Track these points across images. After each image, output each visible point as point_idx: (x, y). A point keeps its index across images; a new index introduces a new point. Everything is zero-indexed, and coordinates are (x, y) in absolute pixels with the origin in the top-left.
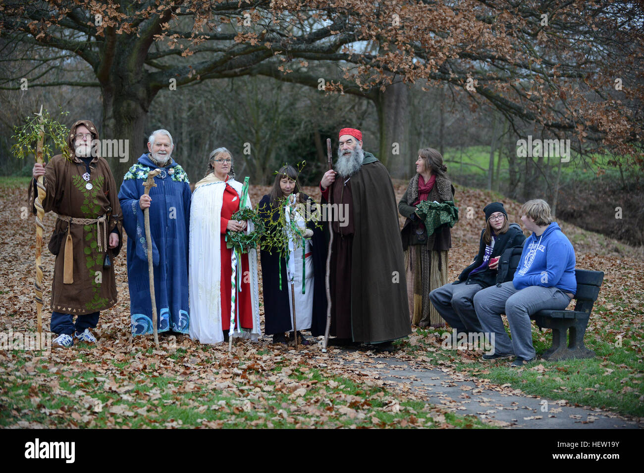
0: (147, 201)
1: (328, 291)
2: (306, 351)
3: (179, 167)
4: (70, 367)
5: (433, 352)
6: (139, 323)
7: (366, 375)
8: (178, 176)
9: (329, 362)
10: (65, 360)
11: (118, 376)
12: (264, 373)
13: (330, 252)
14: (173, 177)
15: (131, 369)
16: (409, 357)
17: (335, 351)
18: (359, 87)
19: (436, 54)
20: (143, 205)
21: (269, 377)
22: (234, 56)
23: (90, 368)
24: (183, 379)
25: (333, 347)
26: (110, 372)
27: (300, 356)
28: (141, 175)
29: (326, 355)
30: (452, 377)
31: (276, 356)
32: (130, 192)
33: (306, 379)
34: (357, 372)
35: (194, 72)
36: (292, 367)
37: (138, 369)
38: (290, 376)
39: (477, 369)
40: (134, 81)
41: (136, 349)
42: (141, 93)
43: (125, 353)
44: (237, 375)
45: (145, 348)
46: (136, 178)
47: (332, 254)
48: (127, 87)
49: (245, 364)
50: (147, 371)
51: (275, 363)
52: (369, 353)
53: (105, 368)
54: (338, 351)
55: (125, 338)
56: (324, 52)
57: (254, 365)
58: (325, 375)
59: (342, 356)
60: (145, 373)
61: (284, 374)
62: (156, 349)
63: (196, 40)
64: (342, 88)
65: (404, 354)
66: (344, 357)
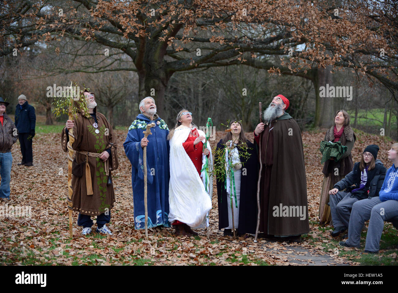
0: (145, 142)
1: (258, 202)
2: (243, 241)
3: (163, 120)
4: (84, 251)
5: (326, 243)
6: (142, 221)
7: (279, 259)
8: (163, 126)
9: (257, 249)
10: (82, 246)
11: (113, 258)
12: (210, 256)
13: (260, 176)
14: (160, 126)
15: (123, 253)
16: (310, 246)
17: (262, 241)
18: (291, 71)
19: (339, 50)
20: (143, 144)
21: (213, 260)
22: (218, 52)
23: (96, 252)
24: (156, 260)
25: (262, 239)
26: (109, 255)
27: (238, 245)
28: (140, 126)
29: (256, 244)
30: (335, 260)
31: (222, 245)
32: (133, 137)
33: (237, 261)
34: (273, 257)
35: (194, 62)
36: (230, 253)
37: (128, 253)
38: (227, 259)
39: (352, 255)
40: (158, 67)
41: (132, 239)
42: (162, 75)
43: (123, 242)
44: (192, 258)
45: (137, 238)
46: (137, 128)
47: (261, 177)
48: (153, 71)
49: (199, 250)
50: (133, 254)
51: (221, 250)
52: (284, 243)
53: (106, 252)
54: (264, 241)
55: (127, 231)
56: (273, 49)
57: (205, 251)
58: (251, 259)
59: (266, 245)
60: (132, 256)
61: (223, 258)
62: (144, 239)
63: (185, 41)
64: (279, 71)
65: (308, 244)
66: (268, 246)
